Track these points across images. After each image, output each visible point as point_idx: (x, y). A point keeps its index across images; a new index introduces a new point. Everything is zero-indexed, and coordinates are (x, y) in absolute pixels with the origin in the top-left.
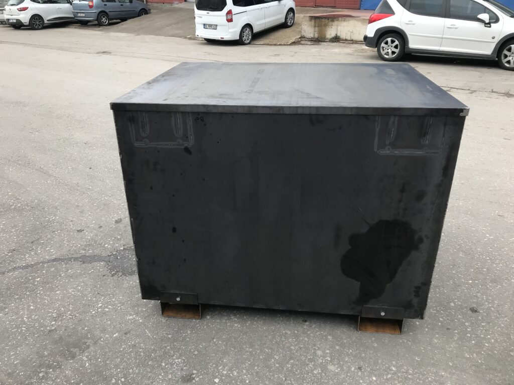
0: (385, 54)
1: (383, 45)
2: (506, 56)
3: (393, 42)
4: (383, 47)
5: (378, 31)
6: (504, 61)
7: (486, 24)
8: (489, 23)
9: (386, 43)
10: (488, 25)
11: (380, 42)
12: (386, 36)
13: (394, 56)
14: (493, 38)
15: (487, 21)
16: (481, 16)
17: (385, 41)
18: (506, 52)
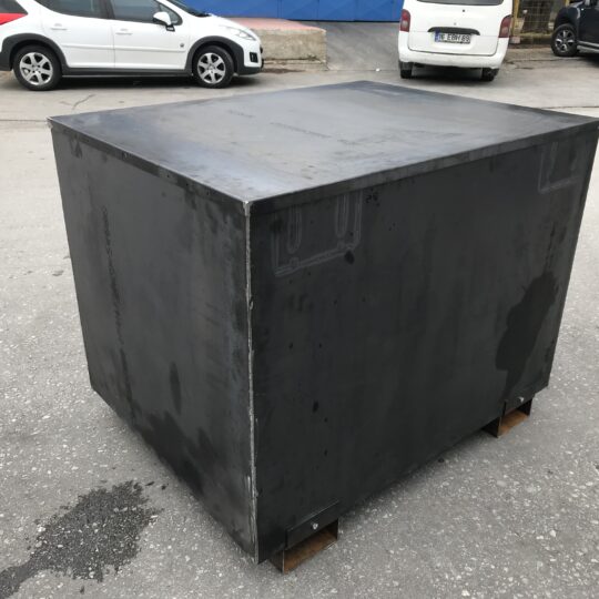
0: (31, 79)
1: (22, 65)
2: (203, 70)
3: (38, 59)
4: (24, 69)
5: (7, 41)
6: (203, 76)
7: (167, 26)
8: (172, 26)
9: (28, 61)
10: (170, 27)
11: (16, 60)
12: (23, 50)
13: (47, 81)
14: (182, 46)
15: (169, 23)
16: (159, 16)
17: (24, 58)
18: (201, 64)
